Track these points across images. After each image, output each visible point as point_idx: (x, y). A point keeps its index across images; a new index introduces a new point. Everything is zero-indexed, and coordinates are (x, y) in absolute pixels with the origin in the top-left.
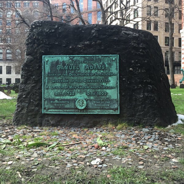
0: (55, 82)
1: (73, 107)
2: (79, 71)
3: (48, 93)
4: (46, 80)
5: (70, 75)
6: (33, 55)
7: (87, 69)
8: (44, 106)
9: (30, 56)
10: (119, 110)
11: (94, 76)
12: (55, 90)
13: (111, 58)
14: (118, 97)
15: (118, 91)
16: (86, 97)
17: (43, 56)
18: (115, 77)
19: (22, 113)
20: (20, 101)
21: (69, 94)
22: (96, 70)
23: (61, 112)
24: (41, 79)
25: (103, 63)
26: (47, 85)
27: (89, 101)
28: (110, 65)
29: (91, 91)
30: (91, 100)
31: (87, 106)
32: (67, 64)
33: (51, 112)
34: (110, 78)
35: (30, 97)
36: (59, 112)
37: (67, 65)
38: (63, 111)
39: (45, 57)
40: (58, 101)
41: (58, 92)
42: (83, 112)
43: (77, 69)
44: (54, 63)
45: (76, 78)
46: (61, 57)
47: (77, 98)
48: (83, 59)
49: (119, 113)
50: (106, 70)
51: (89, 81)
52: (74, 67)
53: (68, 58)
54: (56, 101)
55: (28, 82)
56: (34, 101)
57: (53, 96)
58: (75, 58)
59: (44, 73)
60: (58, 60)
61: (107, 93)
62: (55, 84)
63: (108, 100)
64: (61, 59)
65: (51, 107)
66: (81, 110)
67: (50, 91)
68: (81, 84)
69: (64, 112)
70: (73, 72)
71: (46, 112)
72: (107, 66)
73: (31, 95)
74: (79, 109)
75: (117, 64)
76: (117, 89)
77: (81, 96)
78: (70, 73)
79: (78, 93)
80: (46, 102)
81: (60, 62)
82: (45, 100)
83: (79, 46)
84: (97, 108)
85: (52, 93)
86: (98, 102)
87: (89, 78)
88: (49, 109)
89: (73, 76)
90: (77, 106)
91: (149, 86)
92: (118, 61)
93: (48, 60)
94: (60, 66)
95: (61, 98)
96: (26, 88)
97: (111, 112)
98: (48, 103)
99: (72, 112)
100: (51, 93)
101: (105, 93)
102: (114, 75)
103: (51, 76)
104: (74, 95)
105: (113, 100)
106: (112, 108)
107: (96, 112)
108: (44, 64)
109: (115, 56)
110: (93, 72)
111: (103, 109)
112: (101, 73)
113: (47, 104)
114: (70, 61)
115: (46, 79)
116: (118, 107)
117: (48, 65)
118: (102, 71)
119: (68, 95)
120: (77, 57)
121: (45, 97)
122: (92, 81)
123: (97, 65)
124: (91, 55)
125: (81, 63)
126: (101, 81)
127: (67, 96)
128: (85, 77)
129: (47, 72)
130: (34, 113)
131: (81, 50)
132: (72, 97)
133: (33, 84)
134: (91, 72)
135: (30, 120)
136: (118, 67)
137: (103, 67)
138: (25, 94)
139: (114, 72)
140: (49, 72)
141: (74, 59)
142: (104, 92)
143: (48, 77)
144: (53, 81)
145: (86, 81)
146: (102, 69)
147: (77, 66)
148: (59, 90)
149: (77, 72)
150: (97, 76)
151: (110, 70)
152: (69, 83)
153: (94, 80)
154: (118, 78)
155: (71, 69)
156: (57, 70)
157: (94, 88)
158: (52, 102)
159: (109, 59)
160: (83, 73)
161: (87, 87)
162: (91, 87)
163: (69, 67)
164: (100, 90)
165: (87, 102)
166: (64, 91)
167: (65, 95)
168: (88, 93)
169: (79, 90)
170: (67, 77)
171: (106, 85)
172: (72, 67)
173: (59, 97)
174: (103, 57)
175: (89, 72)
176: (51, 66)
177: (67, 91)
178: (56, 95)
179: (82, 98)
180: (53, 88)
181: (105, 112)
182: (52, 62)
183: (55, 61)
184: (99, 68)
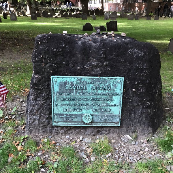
1: (80, 121)
2: (86, 91)
3: (57, 109)
4: (55, 99)
7: (94, 89)
8: (54, 120)
9: (39, 75)
10: (120, 123)
11: (100, 96)
12: (64, 107)
13: (117, 80)
14: (120, 113)
15: (121, 109)
16: (92, 113)
17: (52, 76)
18: (119, 97)
19: (34, 125)
20: (32, 115)
22: (102, 90)
23: (70, 124)
24: (50, 97)
25: (109, 84)
26: (56, 103)
27: (94, 116)
28: (115, 86)
29: (97, 108)
30: (96, 115)
31: (92, 120)
33: (61, 124)
34: (114, 97)
35: (41, 112)
36: (68, 124)
37: (75, 85)
38: (71, 124)
40: (67, 116)
41: (67, 108)
42: (89, 124)
43: (85, 89)
45: (83, 97)
46: (69, 78)
47: (84, 113)
48: (90, 81)
49: (119, 126)
50: (111, 90)
51: (95, 100)
52: (82, 87)
53: (76, 79)
54: (65, 116)
55: (38, 99)
56: (44, 115)
57: (62, 112)
58: (83, 80)
59: (53, 92)
60: (67, 81)
61: (110, 109)
62: (63, 102)
63: (111, 115)
64: (69, 80)
65: (60, 120)
66: (87, 123)
67: (59, 107)
68: (88, 102)
69: (72, 124)
70: (80, 92)
72: (112, 87)
73: (42, 110)
74: (85, 123)
75: (121, 85)
76: (120, 107)
77: (87, 111)
79: (85, 110)
80: (56, 117)
81: (69, 83)
82: (55, 115)
83: (87, 67)
84: (101, 121)
85: (61, 109)
86: (102, 117)
87: (95, 97)
88: (58, 122)
89: (81, 95)
90: (83, 120)
91: (147, 103)
92: (123, 83)
93: (57, 81)
94: (68, 86)
95: (70, 113)
96: (36, 104)
97: (113, 125)
98: (57, 117)
99: (79, 124)
102: (118, 95)
103: (60, 95)
105: (115, 115)
106: (114, 122)
107: (100, 125)
108: (53, 84)
109: (120, 78)
110: (99, 92)
111: (106, 122)
112: (106, 93)
113: (57, 119)
114: (78, 81)
115: (55, 97)
116: (119, 121)
117: (57, 85)
118: (107, 92)
119: (76, 111)
120: (84, 78)
121: (55, 112)
122: (97, 100)
123: (103, 86)
125: (89, 84)
126: (106, 100)
127: (74, 112)
128: (91, 96)
129: (56, 91)
130: (45, 124)
131: (88, 71)
132: (79, 113)
133: (43, 100)
134: (97, 92)
135: (41, 130)
136: (122, 89)
137: (109, 87)
138: (35, 109)
139: (118, 93)
140: (58, 90)
141: (81, 80)
142: (108, 109)
143: (57, 96)
144: (62, 99)
145: (93, 99)
146: (107, 89)
147: (85, 87)
148: (68, 107)
149: (85, 92)
150: (102, 95)
151: (115, 90)
152: (77, 101)
153: (100, 99)
154: (122, 98)
155: (78, 89)
156: (65, 90)
157: (99, 105)
158: (61, 116)
159: (115, 81)
160: (90, 93)
161: (93, 105)
162: (97, 105)
163: (77, 87)
164: (104, 107)
165: (93, 117)
166: (72, 108)
167: (73, 110)
168: (93, 110)
169: (86, 107)
170: (75, 96)
171: (111, 103)
172: (79, 87)
173: (67, 112)
174: (109, 79)
175: (95, 92)
176: (60, 86)
177: (74, 107)
178: (65, 111)
179: (88, 113)
180: (62, 105)
181: (108, 124)
182: (61, 82)
183: (64, 82)
184: (105, 89)
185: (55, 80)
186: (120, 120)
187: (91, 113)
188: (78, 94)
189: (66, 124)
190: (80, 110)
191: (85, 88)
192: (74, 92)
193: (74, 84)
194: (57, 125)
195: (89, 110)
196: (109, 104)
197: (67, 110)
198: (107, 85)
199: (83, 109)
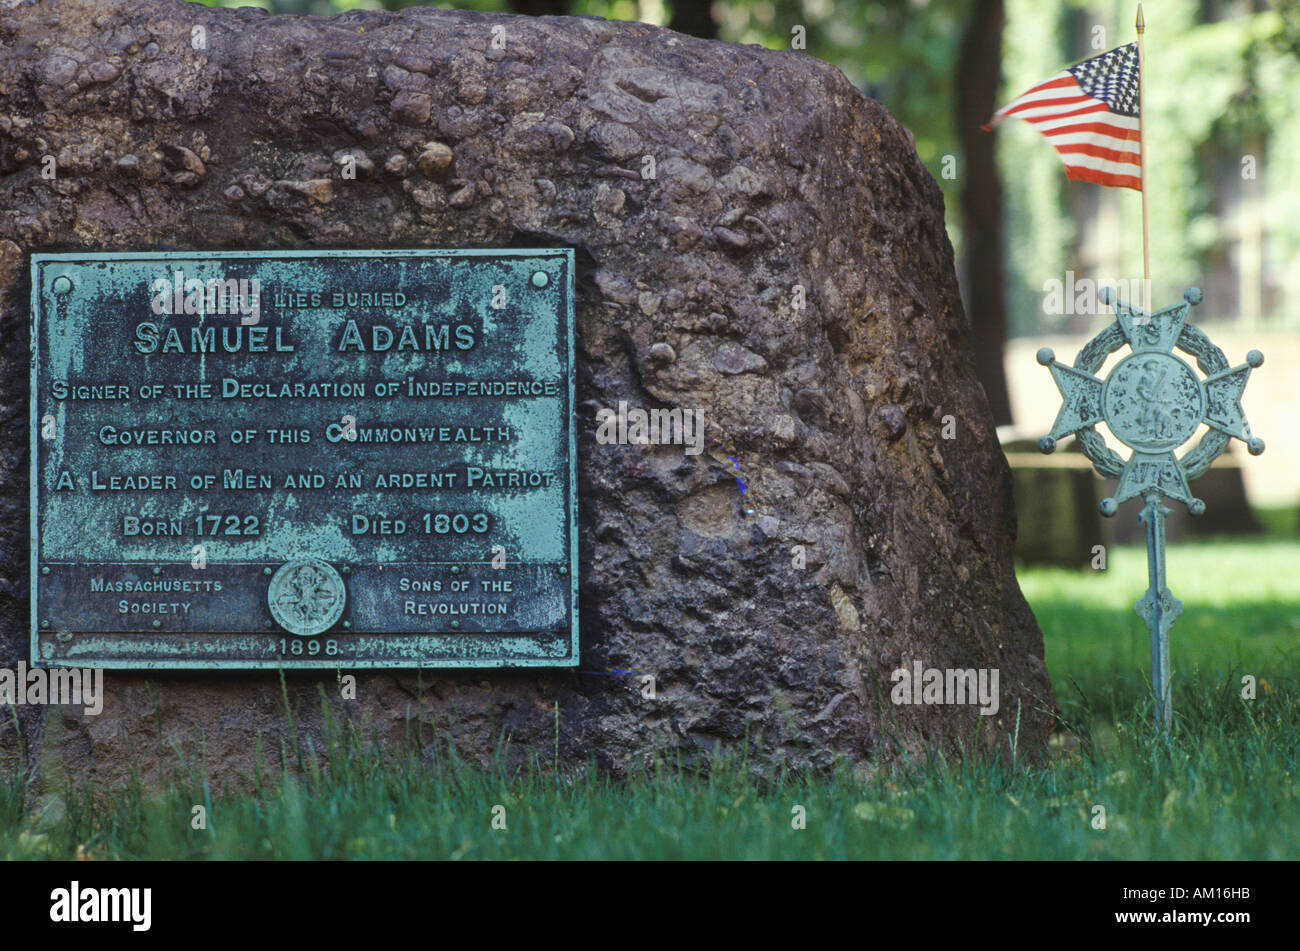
0: (119, 446)
1: (248, 619)
2: (292, 364)
3: (72, 524)
5: (226, 394)
7: (351, 352)
8: (41, 616)
11: (399, 402)
12: (123, 501)
13: (521, 268)
14: (567, 552)
15: (574, 507)
16: (343, 548)
17: (35, 258)
18: (547, 409)
21: (223, 526)
22: (415, 359)
23: (165, 657)
24: (18, 421)
25: (464, 308)
26: (63, 468)
27: (362, 578)
28: (511, 318)
29: (381, 506)
30: (377, 574)
31: (346, 615)
32: (208, 316)
33: (97, 656)
34: (511, 414)
36: (151, 656)
37: (210, 320)
38: (174, 650)
39: (47, 262)
40: (143, 581)
41: (143, 513)
42: (322, 656)
43: (279, 348)
44: (118, 306)
45: (268, 413)
46: (162, 266)
47: (281, 553)
48: (318, 280)
49: (574, 662)
50: (485, 354)
51: (366, 435)
52: (256, 335)
53: (213, 272)
54: (130, 580)
57: (107, 544)
59: (40, 378)
60: (142, 286)
61: (491, 517)
62: (119, 457)
66: (305, 639)
67: (82, 506)
69: (183, 657)
70: (247, 370)
71: (55, 657)
72: (489, 327)
74: (290, 637)
75: (561, 315)
76: (566, 490)
77: (304, 539)
78: (226, 381)
79: (287, 524)
82: (51, 575)
83: (293, 185)
84: (423, 624)
85: (101, 523)
86: (427, 587)
88: (77, 635)
89: (250, 401)
92: (571, 294)
93: (72, 288)
94: (155, 332)
95: (165, 555)
97: (524, 653)
98: (67, 593)
99: (242, 657)
100: (94, 523)
101: (477, 523)
102: (541, 391)
103: (92, 400)
104: (255, 538)
105: (534, 567)
106: (529, 624)
107: (414, 654)
108: (44, 315)
109: (547, 258)
110: (394, 367)
111: (460, 632)
112: (446, 378)
115: (54, 419)
116: (568, 615)
117: (69, 324)
118: (455, 366)
119: (215, 538)
120: (277, 265)
121: (48, 551)
122: (382, 435)
123: (418, 320)
124: (378, 253)
125: (310, 306)
126: (452, 434)
127: (204, 544)
128: (333, 409)
129: (59, 371)
132: (240, 553)
134: (378, 372)
136: (570, 338)
137: (464, 332)
139: (538, 375)
140: (79, 367)
142: (470, 515)
143: (68, 410)
144: (108, 432)
146: (453, 346)
147: (279, 329)
148: (151, 501)
149: (280, 372)
150: (417, 397)
151: (511, 356)
152: (224, 449)
153: (402, 426)
154: (572, 414)
155: (233, 350)
156: (134, 357)
157: (396, 483)
158: (96, 585)
159: (509, 278)
160: (320, 380)
163: (218, 333)
164: (439, 496)
165: (351, 584)
166: (187, 506)
167: (190, 532)
168: (355, 523)
169: (294, 500)
170: (206, 404)
171: (488, 464)
172: (239, 335)
173: (149, 549)
174: (461, 264)
175: (362, 367)
176: (92, 328)
177: (203, 505)
178: (127, 533)
179: (315, 555)
180: (104, 487)
181: (480, 654)
182: (100, 300)
183: (122, 293)
184: (437, 345)
185: (63, 285)
186: (575, 612)
187: (339, 555)
188: (231, 387)
189: (140, 657)
191: (284, 343)
192: (203, 377)
193: (202, 314)
194: (65, 664)
195: (318, 530)
196: (475, 473)
197: (148, 528)
198: (452, 313)
199: (271, 516)
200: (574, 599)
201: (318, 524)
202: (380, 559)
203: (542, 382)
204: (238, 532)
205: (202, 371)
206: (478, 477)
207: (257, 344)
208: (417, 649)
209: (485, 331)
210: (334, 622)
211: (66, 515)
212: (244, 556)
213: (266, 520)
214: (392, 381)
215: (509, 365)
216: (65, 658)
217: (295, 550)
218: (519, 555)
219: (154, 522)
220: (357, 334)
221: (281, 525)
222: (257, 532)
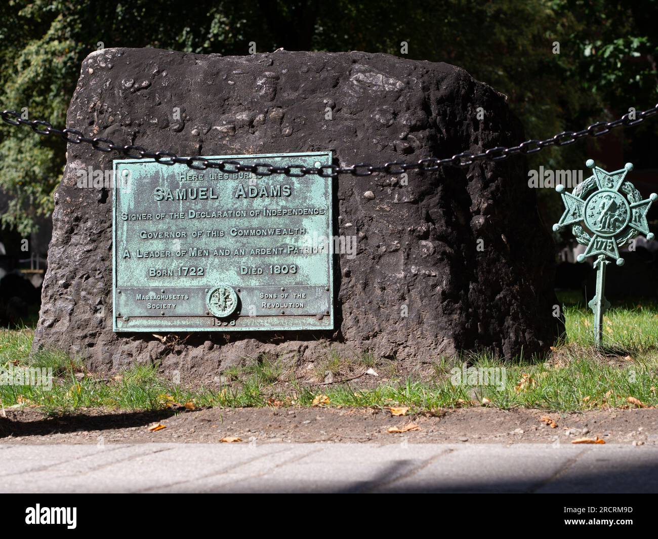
0: (147, 239)
1: (200, 311)
2: (217, 203)
3: (129, 272)
4: (122, 234)
5: (190, 217)
6: (87, 159)
7: (240, 197)
8: (117, 310)
9: (80, 162)
10: (332, 317)
11: (260, 218)
12: (149, 261)
15: (331, 262)
16: (237, 280)
17: (115, 162)
18: (321, 220)
19: (56, 333)
20: (51, 297)
21: (189, 272)
22: (266, 199)
23: (166, 326)
24: (108, 230)
25: (287, 177)
26: (126, 249)
27: (244, 293)
28: (307, 182)
29: (253, 262)
30: (251, 290)
31: (237, 309)
32: (183, 184)
33: (138, 327)
35: (79, 284)
36: (160, 326)
37: (183, 186)
38: (170, 323)
39: (118, 163)
40: (157, 294)
41: (157, 267)
42: (228, 326)
43: (211, 197)
44: (147, 181)
45: (207, 224)
47: (212, 283)
49: (332, 327)
50: (294, 197)
51: (246, 233)
52: (202, 191)
54: (151, 294)
55: (73, 241)
56: (88, 297)
57: (143, 280)
59: (116, 212)
60: (157, 172)
61: (297, 266)
62: (147, 243)
63: (298, 288)
64: (164, 169)
65: (138, 311)
66: (222, 320)
67: (134, 263)
68: (222, 243)
69: (174, 326)
70: (198, 207)
71: (122, 327)
73: (81, 278)
75: (326, 180)
76: (328, 254)
77: (221, 277)
79: (215, 270)
80: (123, 297)
82: (120, 293)
83: (218, 128)
84: (269, 312)
85: (141, 271)
86: (271, 296)
87: (247, 224)
89: (200, 219)
91: (424, 243)
94: (162, 191)
95: (166, 284)
96: (66, 258)
97: (311, 325)
98: (127, 300)
99: (197, 326)
100: (138, 271)
101: (291, 269)
102: (318, 212)
103: (137, 219)
104: (202, 277)
105: (315, 287)
106: (313, 312)
107: (266, 326)
109: (321, 156)
110: (258, 204)
111: (285, 315)
112: (279, 208)
113: (126, 305)
115: (122, 228)
116: (329, 307)
118: (283, 203)
119: (186, 277)
121: (119, 283)
122: (253, 232)
123: (268, 184)
124: (251, 156)
125: (224, 179)
126: (281, 231)
127: (182, 279)
128: (233, 222)
129: (124, 208)
130: (89, 331)
131: (223, 138)
133: (88, 243)
134: (251, 206)
135: (78, 352)
136: (330, 190)
137: (286, 188)
138: (63, 276)
139: (317, 206)
140: (132, 207)
142: (288, 266)
143: (128, 223)
145: (238, 233)
146: (281, 195)
147: (211, 189)
148: (160, 262)
149: (211, 207)
150: (267, 216)
151: (306, 198)
152: (190, 240)
153: (261, 229)
154: (331, 223)
155: (193, 198)
156: (154, 202)
157: (259, 253)
158: (138, 297)
159: (305, 165)
160: (228, 210)
161: (239, 251)
162: (252, 252)
163: (186, 191)
164: (276, 258)
166: (175, 264)
167: (175, 274)
168: (242, 270)
169: (218, 261)
170: (182, 221)
171: (296, 244)
172: (195, 193)
173: (159, 282)
174: (285, 160)
175: (245, 204)
176: (137, 190)
177: (181, 263)
178: (151, 275)
179: (226, 283)
180: (141, 256)
181: (293, 324)
182: (141, 178)
183: (149, 175)
184: (275, 194)
186: (332, 306)
187: (236, 283)
188: (192, 213)
189: (156, 326)
190: (199, 273)
191: (213, 194)
192: (181, 209)
193: (181, 183)
194: (126, 330)
195: (227, 273)
196: (290, 248)
197: (159, 273)
198: (282, 180)
199: (208, 267)
200: (331, 301)
201: (227, 270)
202: (252, 285)
203: (319, 208)
204: (195, 274)
205: (181, 207)
206: (292, 249)
207: (202, 195)
208: (267, 322)
209: (295, 188)
210: (232, 311)
211: (128, 268)
212: (197, 284)
213: (206, 269)
214: (257, 210)
215: (305, 202)
216: (127, 327)
217: (218, 281)
218: (309, 282)
219: (161, 270)
220: (242, 190)
221: (212, 270)
222: (202, 274)
